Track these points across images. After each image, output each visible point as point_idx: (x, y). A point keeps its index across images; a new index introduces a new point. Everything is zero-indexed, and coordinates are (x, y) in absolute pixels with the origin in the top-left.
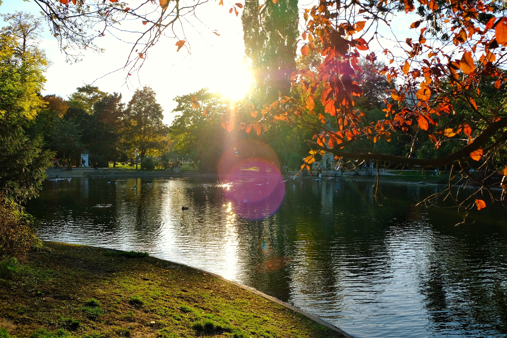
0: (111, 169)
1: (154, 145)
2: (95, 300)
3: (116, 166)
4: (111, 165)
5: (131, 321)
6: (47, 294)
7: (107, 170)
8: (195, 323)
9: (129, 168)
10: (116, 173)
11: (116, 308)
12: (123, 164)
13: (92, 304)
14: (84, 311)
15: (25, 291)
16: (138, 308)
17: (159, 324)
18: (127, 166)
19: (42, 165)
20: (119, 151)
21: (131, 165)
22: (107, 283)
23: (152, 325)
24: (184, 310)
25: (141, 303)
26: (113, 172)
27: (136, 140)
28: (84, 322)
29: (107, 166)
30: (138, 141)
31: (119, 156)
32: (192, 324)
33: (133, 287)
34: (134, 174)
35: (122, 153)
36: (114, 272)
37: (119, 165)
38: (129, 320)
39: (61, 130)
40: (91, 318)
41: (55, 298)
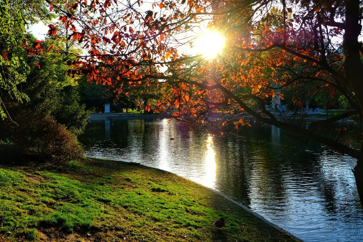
0: (125, 114)
1: (153, 96)
2: (111, 177)
3: (128, 111)
4: (125, 111)
5: (125, 185)
6: (91, 174)
7: (121, 114)
8: (153, 188)
9: (137, 112)
10: (127, 117)
11: (119, 181)
12: (133, 110)
13: (109, 179)
14: (106, 180)
15: (82, 173)
16: (129, 182)
17: (137, 187)
18: (135, 111)
19: (85, 118)
20: (130, 101)
21: (138, 111)
22: (116, 173)
23: (133, 187)
24: (149, 184)
25: (130, 180)
26: (126, 116)
27: (141, 93)
28: (106, 183)
29: (122, 112)
30: (142, 94)
31: (130, 105)
32: (151, 188)
33: (128, 175)
34: (139, 117)
35: (132, 102)
36: (121, 169)
37: (130, 110)
38: (124, 184)
39: (91, 88)
40: (108, 183)
41: (94, 176)
